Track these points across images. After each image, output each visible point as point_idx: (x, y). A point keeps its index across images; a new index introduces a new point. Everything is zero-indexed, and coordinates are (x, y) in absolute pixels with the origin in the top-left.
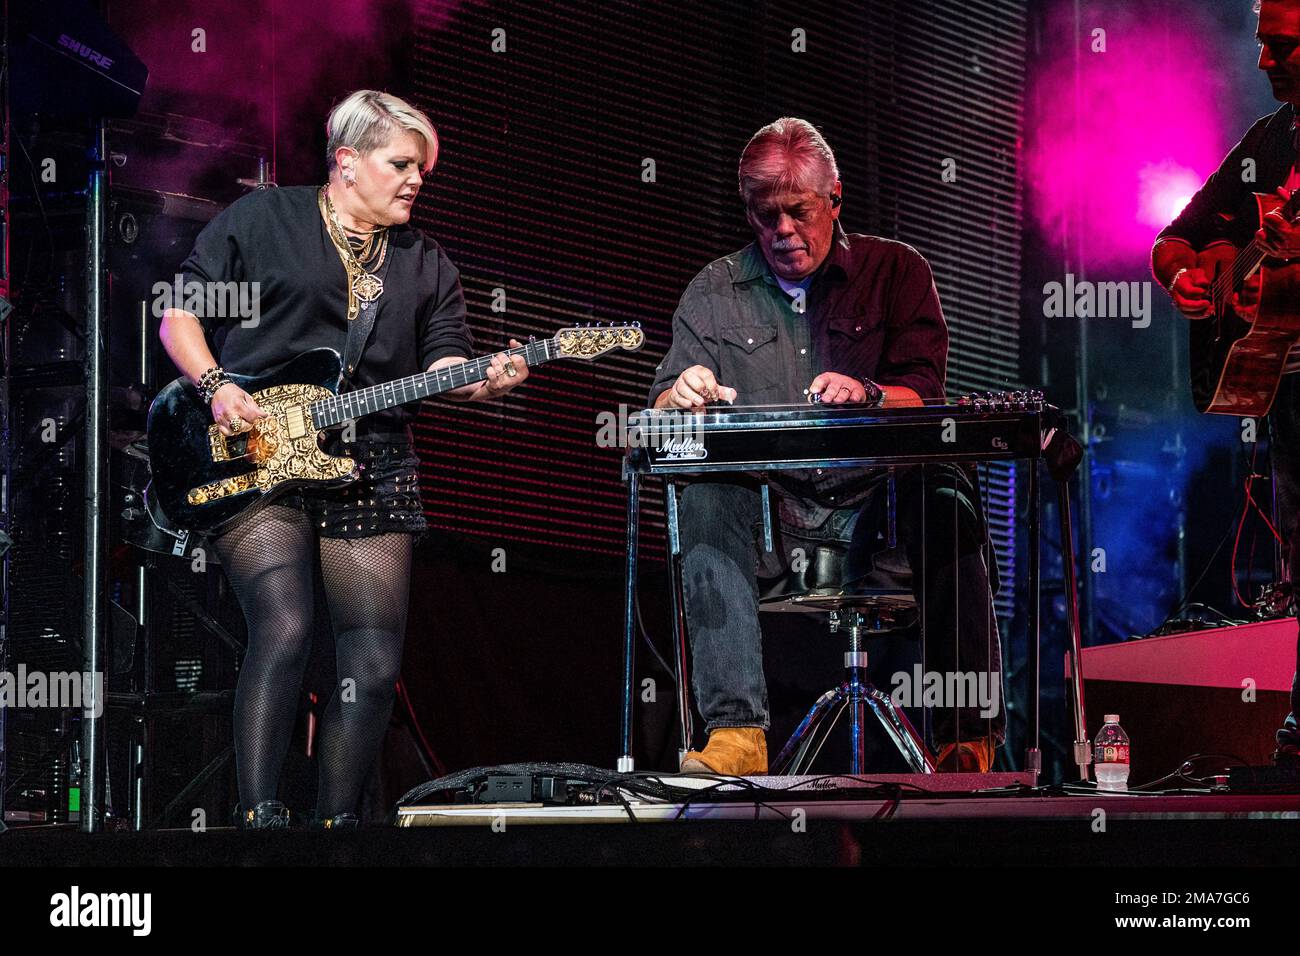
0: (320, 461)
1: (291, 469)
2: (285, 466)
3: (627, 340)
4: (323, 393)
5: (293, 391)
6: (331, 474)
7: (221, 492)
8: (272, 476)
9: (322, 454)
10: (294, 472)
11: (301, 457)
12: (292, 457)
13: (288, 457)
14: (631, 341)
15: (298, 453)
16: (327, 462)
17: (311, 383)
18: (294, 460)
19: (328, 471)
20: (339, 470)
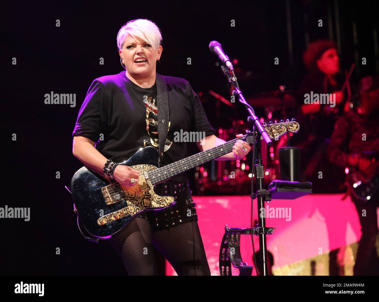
0: (157, 199)
1: (144, 204)
2: (141, 203)
3: (292, 128)
4: (152, 168)
5: (138, 168)
6: (163, 204)
7: (113, 218)
8: (136, 208)
9: (157, 196)
10: (145, 205)
11: (147, 198)
12: (143, 199)
13: (142, 198)
14: (294, 128)
15: (146, 197)
16: (161, 199)
17: (146, 164)
18: (145, 200)
19: (162, 203)
20: (167, 202)
